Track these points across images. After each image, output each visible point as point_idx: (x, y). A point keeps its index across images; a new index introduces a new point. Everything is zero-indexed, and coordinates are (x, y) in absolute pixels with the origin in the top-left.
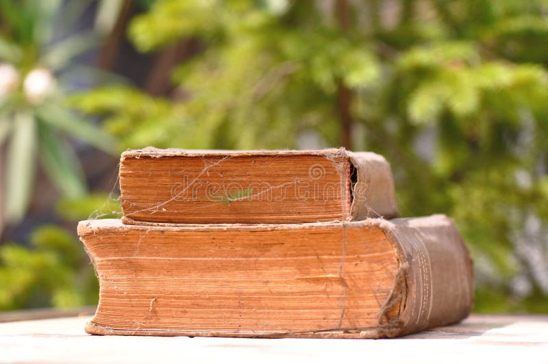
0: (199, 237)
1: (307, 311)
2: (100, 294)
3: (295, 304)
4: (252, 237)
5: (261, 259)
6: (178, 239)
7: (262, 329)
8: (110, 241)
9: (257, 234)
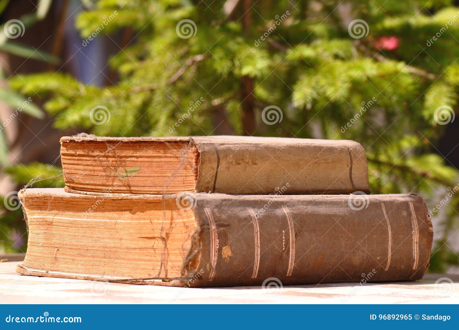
0: (84, 203)
1: (143, 262)
2: (28, 244)
3: (137, 257)
4: (114, 204)
5: (119, 221)
6: (73, 204)
7: (117, 275)
8: (36, 204)
9: (116, 202)
